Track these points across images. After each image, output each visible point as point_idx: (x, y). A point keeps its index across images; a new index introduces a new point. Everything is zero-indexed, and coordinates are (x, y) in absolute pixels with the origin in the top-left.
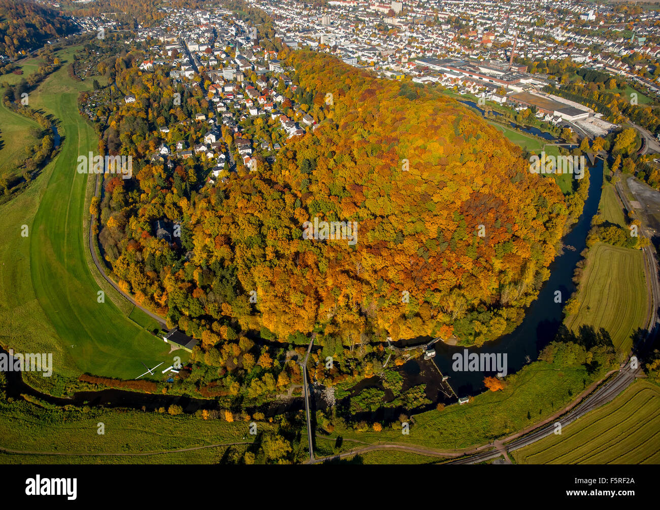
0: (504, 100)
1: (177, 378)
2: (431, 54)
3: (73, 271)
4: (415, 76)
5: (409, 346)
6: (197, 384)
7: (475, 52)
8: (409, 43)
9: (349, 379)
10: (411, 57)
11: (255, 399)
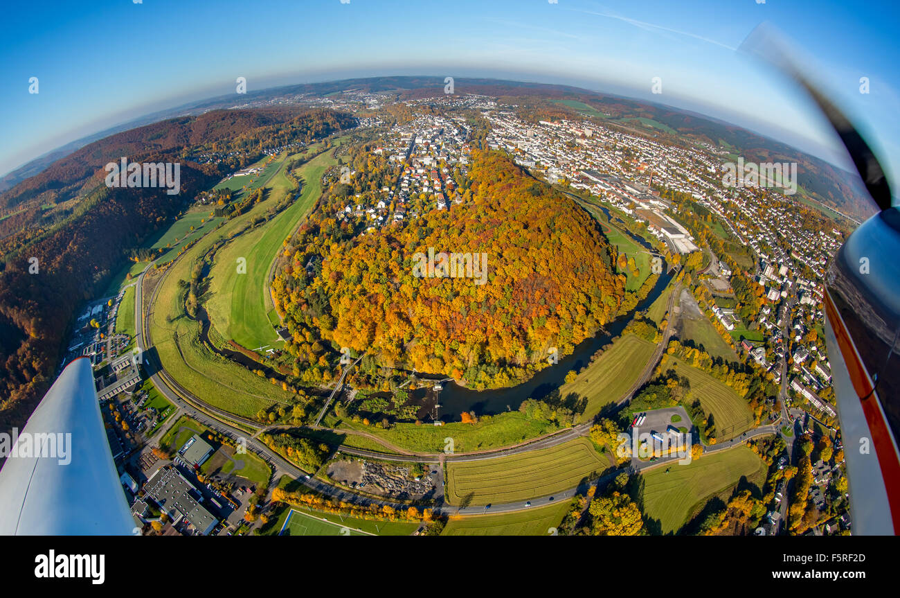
0: (631, 212)
1: (272, 357)
2: (596, 169)
3: (256, 280)
4: (573, 182)
5: (426, 378)
6: (280, 364)
7: (630, 174)
8: (585, 159)
9: (369, 388)
10: (580, 168)
11: (307, 382)
